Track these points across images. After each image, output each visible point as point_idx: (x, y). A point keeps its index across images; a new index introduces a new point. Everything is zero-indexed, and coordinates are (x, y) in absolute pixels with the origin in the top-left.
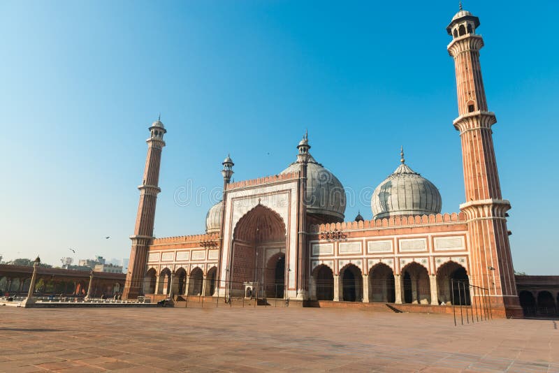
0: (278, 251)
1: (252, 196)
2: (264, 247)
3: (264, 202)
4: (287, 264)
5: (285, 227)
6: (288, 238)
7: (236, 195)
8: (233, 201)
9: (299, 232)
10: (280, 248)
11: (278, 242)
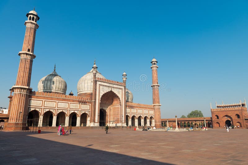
1: (108, 87)
3: (113, 90)
4: (121, 114)
5: (120, 101)
6: (122, 105)
7: (101, 83)
8: (100, 86)
9: (125, 104)
10: (102, 107)
11: (102, 104)
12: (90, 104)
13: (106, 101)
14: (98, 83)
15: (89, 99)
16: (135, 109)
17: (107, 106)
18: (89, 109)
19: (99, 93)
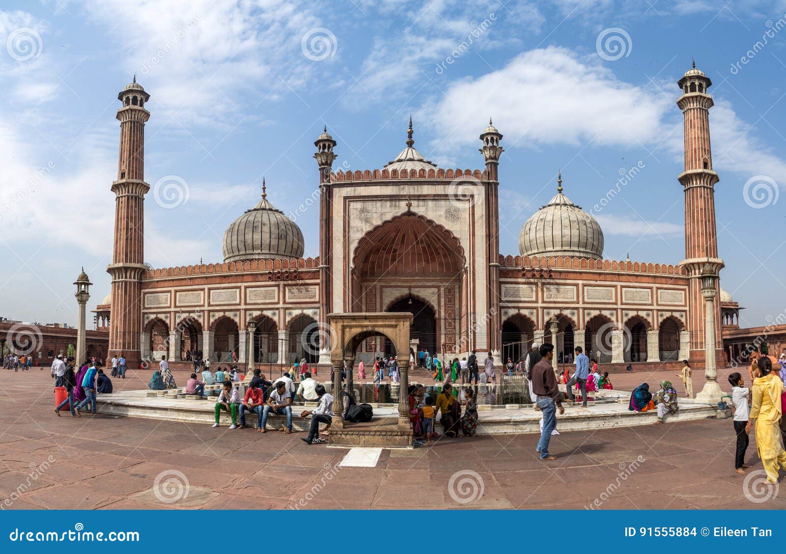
0: (406, 291)
1: (393, 198)
2: (378, 285)
3: (419, 209)
4: (470, 311)
5: (464, 254)
6: (470, 272)
7: (354, 192)
8: (347, 202)
9: (490, 263)
10: (410, 287)
11: (407, 277)
12: (318, 281)
13: (427, 261)
14: (339, 195)
15: (313, 264)
16: (566, 283)
17: (434, 283)
18: (317, 299)
19: (344, 230)
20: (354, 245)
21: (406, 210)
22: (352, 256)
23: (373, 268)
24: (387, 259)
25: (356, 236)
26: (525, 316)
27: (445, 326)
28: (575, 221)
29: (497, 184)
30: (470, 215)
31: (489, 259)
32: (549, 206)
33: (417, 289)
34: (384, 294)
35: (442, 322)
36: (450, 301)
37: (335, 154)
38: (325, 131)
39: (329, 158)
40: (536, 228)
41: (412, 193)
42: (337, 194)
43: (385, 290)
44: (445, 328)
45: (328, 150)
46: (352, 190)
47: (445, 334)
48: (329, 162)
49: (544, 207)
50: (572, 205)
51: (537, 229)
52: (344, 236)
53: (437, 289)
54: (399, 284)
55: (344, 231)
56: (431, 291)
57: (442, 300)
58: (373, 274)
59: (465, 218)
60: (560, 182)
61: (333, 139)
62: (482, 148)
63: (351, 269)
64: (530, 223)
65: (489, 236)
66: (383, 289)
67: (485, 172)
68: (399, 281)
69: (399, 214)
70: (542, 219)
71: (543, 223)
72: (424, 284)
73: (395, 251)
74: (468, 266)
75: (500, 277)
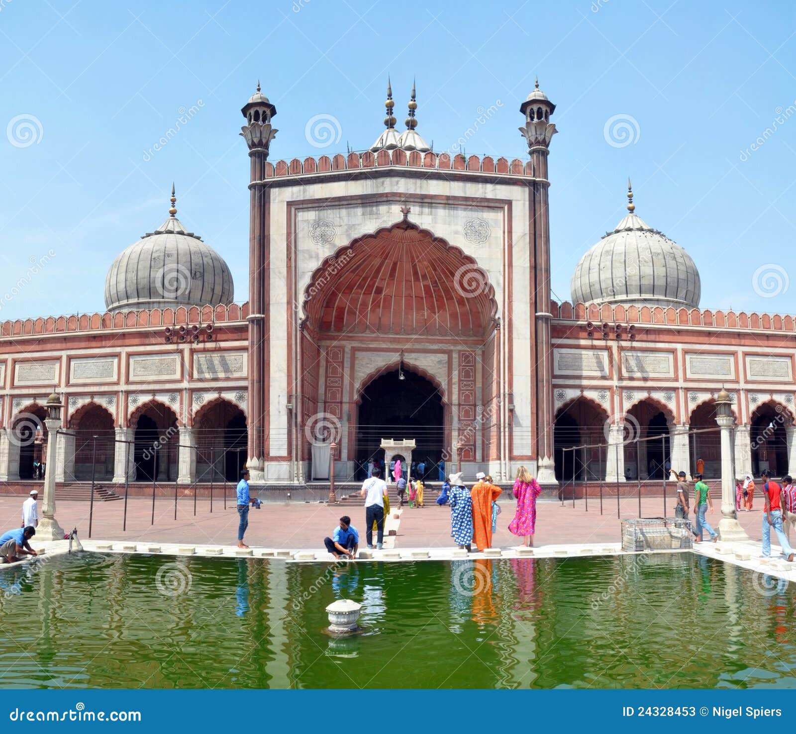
0: (394, 358)
2: (348, 345)
3: (421, 218)
4: (504, 392)
5: (494, 296)
6: (504, 326)
7: (304, 192)
8: (293, 209)
9: (536, 312)
10: (403, 351)
11: (397, 334)
12: (245, 343)
13: (432, 309)
14: (279, 198)
15: (239, 313)
16: (656, 348)
17: (440, 345)
18: (245, 373)
19: (287, 257)
20: (305, 281)
21: (400, 218)
22: (302, 298)
23: (340, 317)
24: (364, 304)
25: (309, 266)
26: (592, 401)
27: (459, 416)
28: (659, 254)
29: (546, 185)
30: (504, 232)
31: (535, 305)
32: (617, 231)
33: (413, 355)
34: (357, 362)
35: (455, 409)
36: (467, 375)
37: (273, 128)
38: (259, 90)
39: (264, 135)
40: (599, 265)
41: (412, 191)
42: (277, 198)
43: (359, 354)
44: (459, 420)
45: (264, 121)
46: (300, 191)
47: (459, 430)
48: (264, 141)
49: (609, 235)
50: (651, 231)
51: (602, 266)
52: (289, 267)
53: (447, 356)
54: (384, 346)
55: (289, 258)
56: (437, 360)
57: (455, 373)
58: (339, 327)
59: (496, 238)
60: (630, 196)
61: (271, 103)
62: (524, 126)
63: (299, 322)
64: (589, 258)
65: (535, 268)
66: (356, 352)
67: (529, 164)
68: (384, 340)
69: (389, 225)
70: (607, 252)
71: (611, 257)
72: (425, 347)
73: (379, 291)
74: (501, 318)
75: (552, 337)
